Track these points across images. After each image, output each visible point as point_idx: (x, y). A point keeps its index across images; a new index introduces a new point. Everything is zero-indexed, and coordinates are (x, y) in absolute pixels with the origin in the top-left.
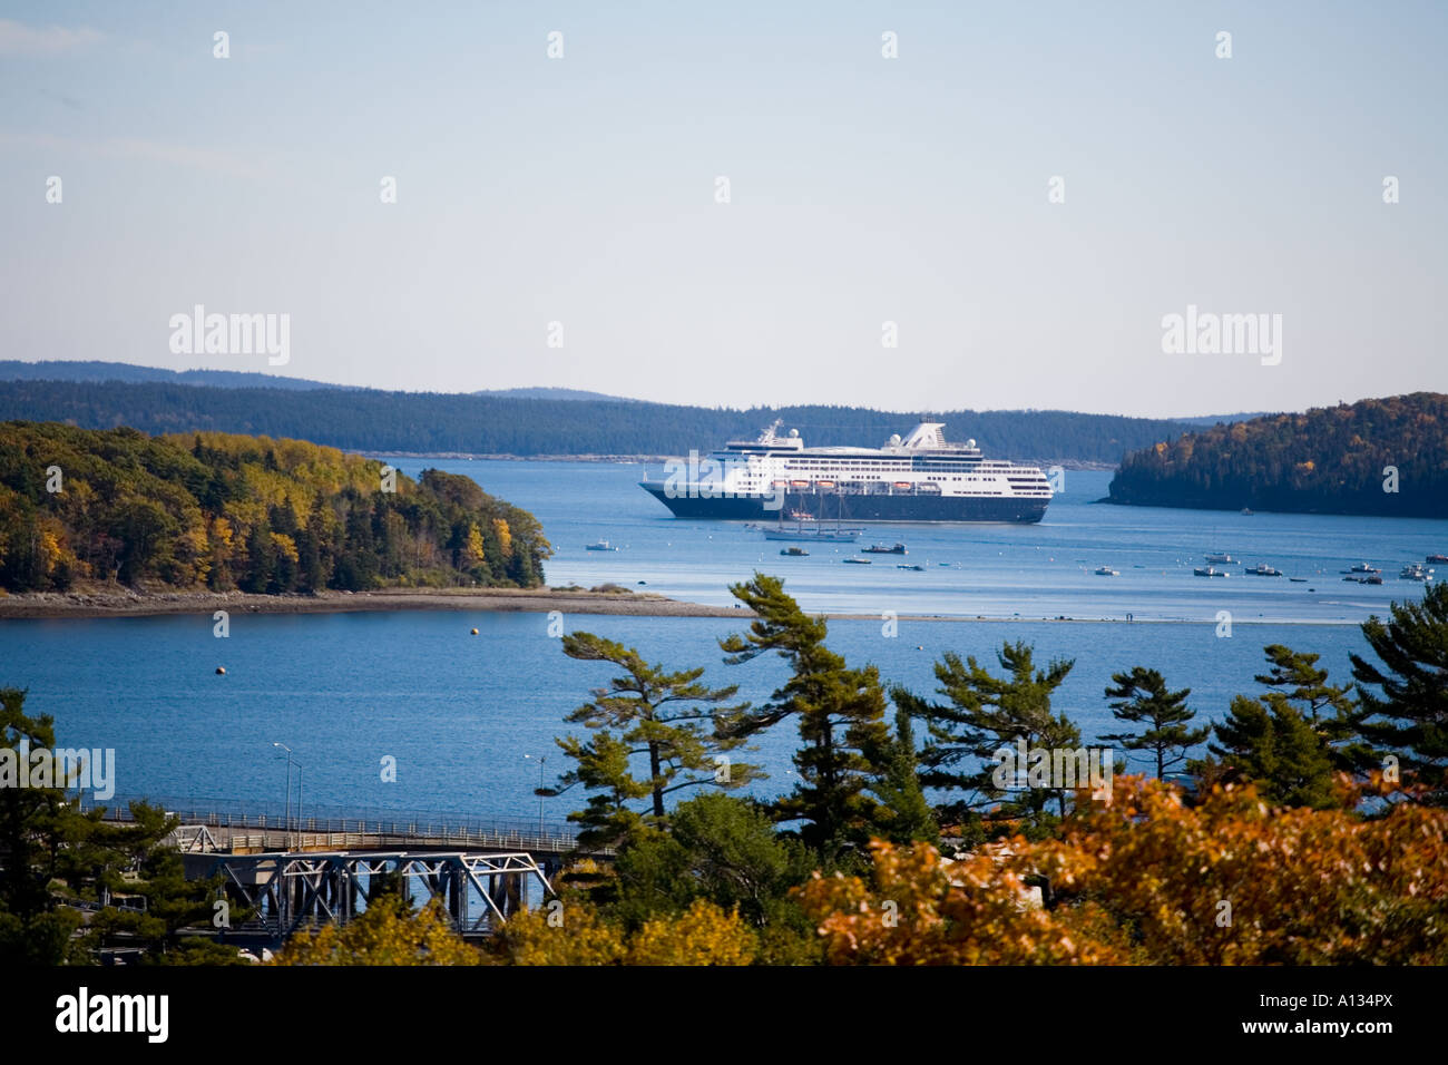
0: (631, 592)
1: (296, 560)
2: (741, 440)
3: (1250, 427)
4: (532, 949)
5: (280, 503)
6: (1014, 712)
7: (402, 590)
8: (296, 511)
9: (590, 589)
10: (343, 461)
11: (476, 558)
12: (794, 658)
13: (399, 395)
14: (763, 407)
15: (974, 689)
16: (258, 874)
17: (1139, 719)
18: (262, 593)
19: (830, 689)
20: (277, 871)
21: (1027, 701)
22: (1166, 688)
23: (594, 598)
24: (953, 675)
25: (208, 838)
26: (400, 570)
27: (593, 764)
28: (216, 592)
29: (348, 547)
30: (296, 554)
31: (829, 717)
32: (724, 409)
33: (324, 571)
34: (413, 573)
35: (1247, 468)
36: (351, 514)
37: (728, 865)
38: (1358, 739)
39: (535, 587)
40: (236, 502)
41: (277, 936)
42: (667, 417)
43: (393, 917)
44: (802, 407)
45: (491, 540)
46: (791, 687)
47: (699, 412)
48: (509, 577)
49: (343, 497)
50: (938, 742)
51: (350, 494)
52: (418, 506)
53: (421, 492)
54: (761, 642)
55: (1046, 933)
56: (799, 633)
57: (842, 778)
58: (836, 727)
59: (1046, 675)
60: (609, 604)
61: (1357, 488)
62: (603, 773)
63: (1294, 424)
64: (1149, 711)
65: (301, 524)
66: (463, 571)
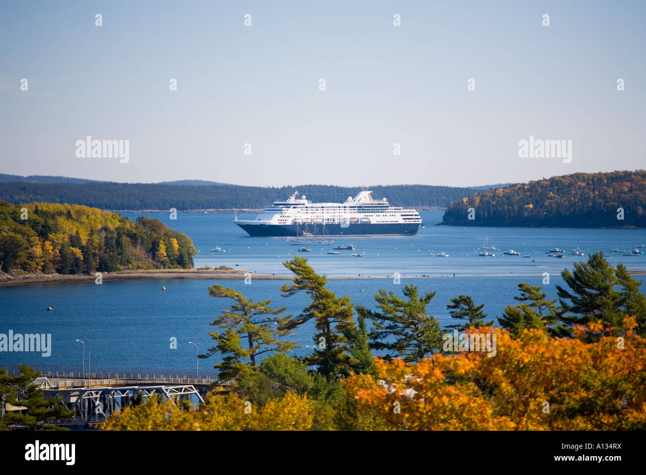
0: (232, 269)
1: (82, 259)
2: (279, 201)
3: (504, 190)
4: (217, 416)
5: (74, 233)
6: (411, 315)
7: (130, 271)
8: (82, 237)
9: (214, 268)
10: (102, 214)
11: (163, 256)
12: (313, 294)
13: (125, 185)
14: (288, 186)
15: (392, 305)
16: (72, 398)
17: (462, 318)
18: (67, 274)
19: (329, 307)
20: (80, 396)
21: (416, 310)
22: (474, 304)
23: (216, 273)
24: (383, 299)
25: (48, 383)
26: (129, 262)
27: (225, 343)
28: (46, 274)
29: (105, 252)
30: (82, 256)
31: (329, 319)
32: (271, 187)
33: (95, 263)
34: (135, 263)
35: (503, 208)
36: (106, 238)
37: (287, 385)
38: (561, 323)
39: (189, 268)
40: (54, 234)
41: (80, 425)
42: (245, 191)
43: (156, 403)
44: (306, 186)
45: (169, 248)
46: (312, 307)
47: (259, 189)
48: (178, 264)
49: (102, 230)
50: (377, 329)
51: (105, 229)
52: (136, 233)
53: (137, 227)
54: (298, 287)
55: (453, 395)
56: (314, 282)
57: (335, 346)
58: (331, 324)
59: (424, 298)
60: (223, 275)
61: (552, 216)
62: (229, 347)
63: (523, 188)
64: (467, 314)
65: (84, 243)
66: (157, 262)
